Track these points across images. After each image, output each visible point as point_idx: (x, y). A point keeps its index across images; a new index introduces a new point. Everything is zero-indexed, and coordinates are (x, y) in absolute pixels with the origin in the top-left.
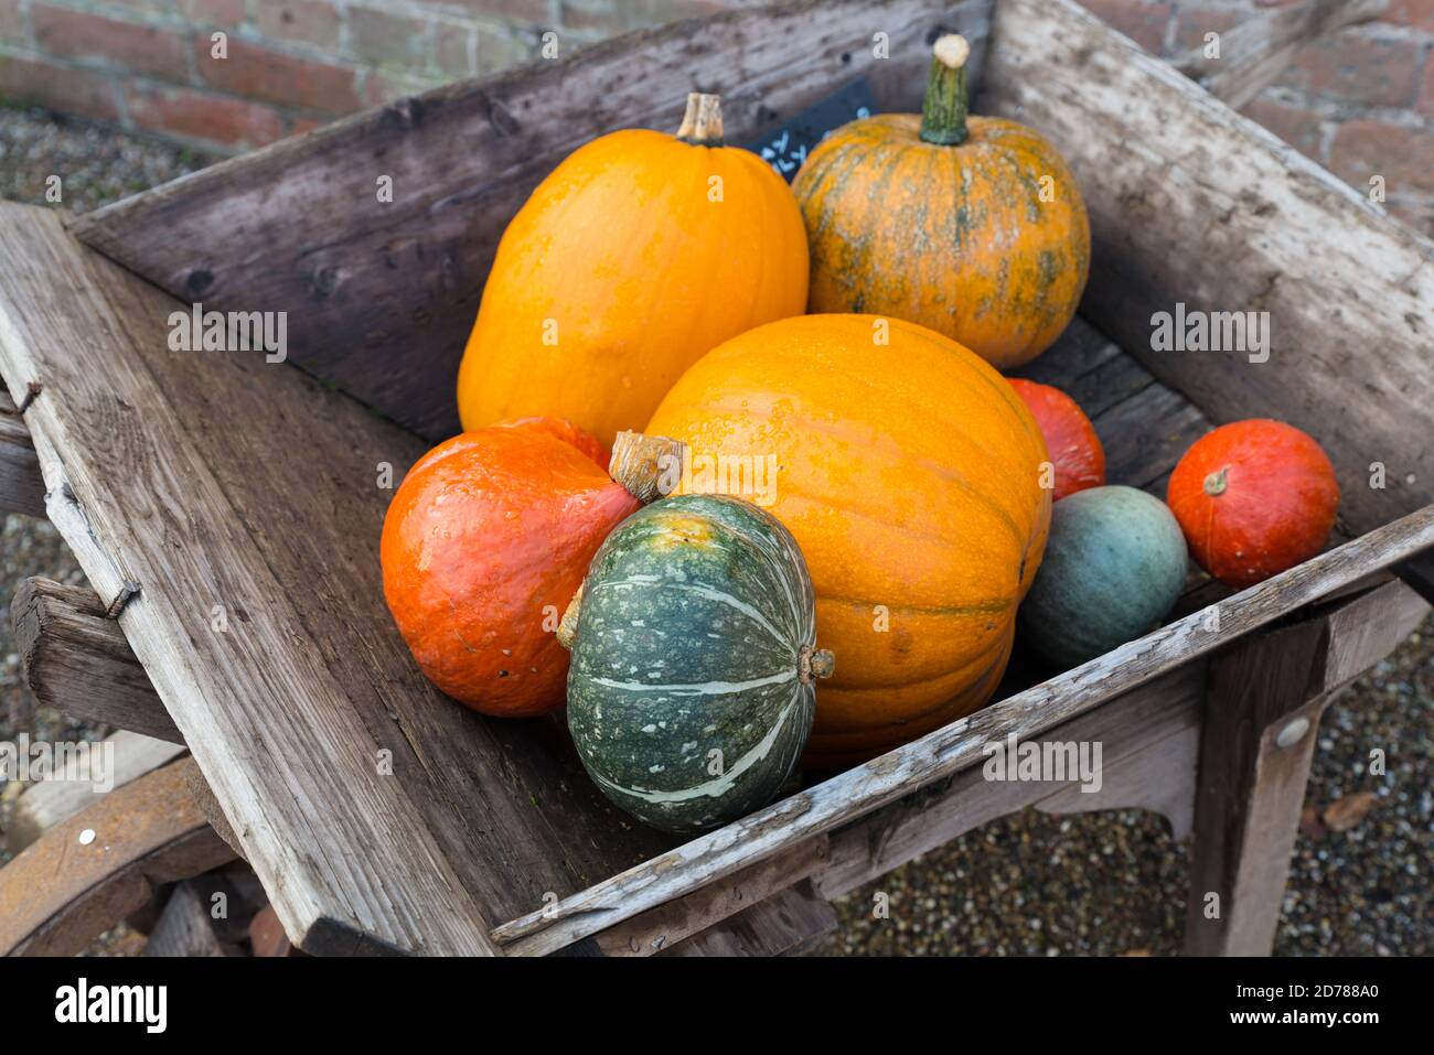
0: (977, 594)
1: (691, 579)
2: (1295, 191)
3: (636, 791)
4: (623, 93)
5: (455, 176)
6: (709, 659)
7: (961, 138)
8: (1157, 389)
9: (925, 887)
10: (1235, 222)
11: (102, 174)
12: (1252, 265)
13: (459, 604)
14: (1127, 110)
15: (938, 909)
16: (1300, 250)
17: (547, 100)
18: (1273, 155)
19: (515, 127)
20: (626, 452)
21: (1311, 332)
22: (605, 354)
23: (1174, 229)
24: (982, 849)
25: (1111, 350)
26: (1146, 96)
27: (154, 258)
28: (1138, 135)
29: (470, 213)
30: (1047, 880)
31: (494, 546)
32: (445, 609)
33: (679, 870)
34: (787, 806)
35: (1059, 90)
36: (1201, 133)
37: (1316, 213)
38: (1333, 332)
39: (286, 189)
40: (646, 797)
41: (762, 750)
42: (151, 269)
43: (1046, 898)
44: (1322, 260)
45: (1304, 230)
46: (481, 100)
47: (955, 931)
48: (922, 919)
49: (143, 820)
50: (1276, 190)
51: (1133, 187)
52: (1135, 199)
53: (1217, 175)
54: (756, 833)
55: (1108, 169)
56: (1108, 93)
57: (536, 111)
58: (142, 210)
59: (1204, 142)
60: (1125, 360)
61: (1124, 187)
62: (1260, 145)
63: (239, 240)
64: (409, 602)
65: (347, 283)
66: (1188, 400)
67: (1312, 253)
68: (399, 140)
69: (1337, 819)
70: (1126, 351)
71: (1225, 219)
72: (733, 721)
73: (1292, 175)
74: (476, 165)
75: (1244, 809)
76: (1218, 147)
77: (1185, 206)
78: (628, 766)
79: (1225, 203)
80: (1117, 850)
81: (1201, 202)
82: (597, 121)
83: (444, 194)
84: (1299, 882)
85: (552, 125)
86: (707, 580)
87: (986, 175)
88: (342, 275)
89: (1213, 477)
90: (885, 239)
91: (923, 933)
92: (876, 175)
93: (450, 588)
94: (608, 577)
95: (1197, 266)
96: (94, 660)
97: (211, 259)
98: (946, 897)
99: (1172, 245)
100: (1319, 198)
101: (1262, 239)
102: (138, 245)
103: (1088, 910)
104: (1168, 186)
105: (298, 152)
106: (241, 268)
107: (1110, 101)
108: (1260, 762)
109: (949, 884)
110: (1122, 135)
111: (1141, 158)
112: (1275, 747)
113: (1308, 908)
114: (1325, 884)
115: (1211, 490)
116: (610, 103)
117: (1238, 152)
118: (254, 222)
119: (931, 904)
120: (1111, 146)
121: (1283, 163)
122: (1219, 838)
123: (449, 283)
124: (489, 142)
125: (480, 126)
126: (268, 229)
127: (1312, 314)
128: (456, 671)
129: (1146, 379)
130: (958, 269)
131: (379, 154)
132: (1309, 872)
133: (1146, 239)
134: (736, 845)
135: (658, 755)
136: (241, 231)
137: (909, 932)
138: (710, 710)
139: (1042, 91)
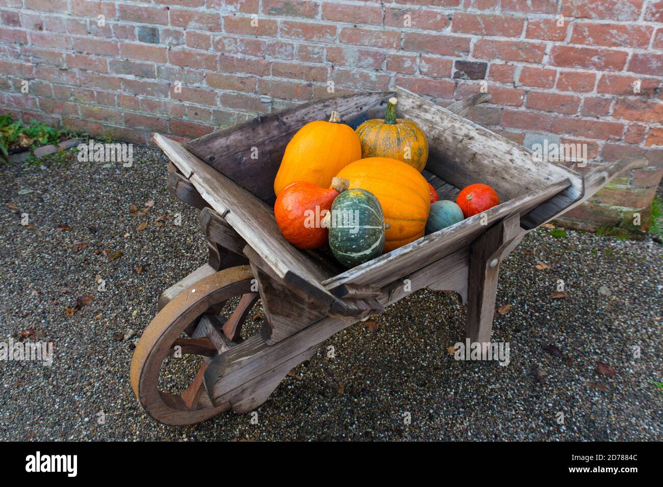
0: (419, 216)
1: (360, 202)
2: (478, 133)
3: (349, 254)
4: (309, 116)
5: (271, 135)
6: (366, 220)
7: (396, 123)
8: (447, 185)
9: (391, 332)
10: (463, 142)
11: (142, 158)
12: (469, 152)
13: (299, 217)
14: (433, 118)
15: (395, 337)
16: (481, 147)
17: (291, 117)
18: (472, 125)
19: (284, 124)
20: (336, 182)
21: (486, 166)
22: (316, 171)
23: (448, 145)
24: (405, 321)
25: (434, 176)
26: (437, 114)
27: (202, 153)
28: (436, 124)
29: (274, 144)
30: (424, 329)
31: (307, 204)
32: (295, 219)
33: (362, 269)
34: (385, 255)
35: (415, 115)
36: (452, 122)
37: (484, 138)
38: (492, 166)
39: (232, 137)
40: (351, 255)
41: (377, 244)
42: (201, 156)
43: (425, 334)
44: (487, 149)
45: (482, 142)
46: (276, 117)
47: (400, 342)
48: (391, 339)
49: (208, 286)
50: (473, 133)
51: (436, 136)
52: (437, 139)
53: (458, 131)
54: (379, 261)
55: (429, 132)
56: (427, 114)
57: (289, 120)
58: (199, 142)
59: (454, 124)
60: (438, 178)
61: (434, 136)
62: (468, 123)
63: (221, 149)
64: (285, 218)
65: (246, 160)
66: (456, 187)
67: (484, 147)
68: (258, 126)
69: (502, 312)
70: (438, 176)
71: (461, 142)
72: (372, 235)
73: (477, 129)
74: (276, 132)
75: (482, 287)
76: (457, 125)
77: (450, 139)
78: (347, 247)
79: (461, 138)
80: (442, 321)
81: (454, 138)
82: (304, 122)
83: (269, 139)
84: (494, 328)
85: (293, 123)
86: (363, 203)
87: (404, 130)
88: (244, 158)
89: (469, 196)
90: (380, 145)
91: (392, 343)
92: (377, 130)
93: (296, 213)
94: (339, 204)
95: (455, 153)
96: (220, 226)
97: (214, 154)
98: (397, 334)
99: (448, 149)
100: (485, 135)
101: (471, 145)
102: (198, 150)
103: (437, 336)
104: (445, 135)
105: (235, 129)
106: (221, 156)
107: (428, 116)
108: (486, 272)
109: (397, 330)
110: (432, 124)
111: (438, 129)
112: (490, 268)
113: (497, 334)
114: (501, 328)
115: (468, 199)
116: (306, 118)
117: (462, 125)
118: (225, 145)
119: (393, 336)
120: (430, 127)
121: (474, 127)
122: (475, 301)
123: (269, 161)
124: (278, 127)
125: (276, 123)
126: (228, 147)
127: (486, 162)
128: (297, 235)
129: (444, 182)
130: (398, 152)
131: (253, 129)
132: (496, 325)
133: (441, 148)
134: (375, 263)
135: (355, 243)
136: (221, 147)
137: (388, 343)
138: (366, 232)
139: (410, 115)
